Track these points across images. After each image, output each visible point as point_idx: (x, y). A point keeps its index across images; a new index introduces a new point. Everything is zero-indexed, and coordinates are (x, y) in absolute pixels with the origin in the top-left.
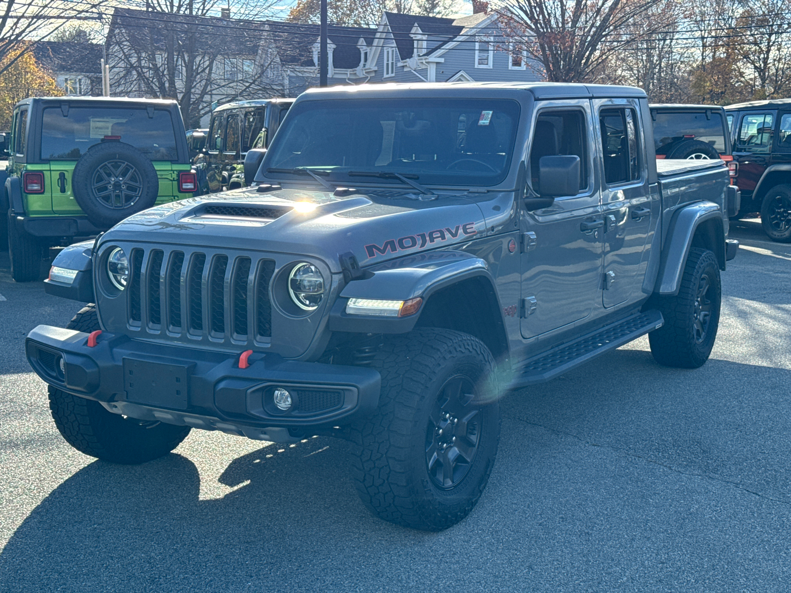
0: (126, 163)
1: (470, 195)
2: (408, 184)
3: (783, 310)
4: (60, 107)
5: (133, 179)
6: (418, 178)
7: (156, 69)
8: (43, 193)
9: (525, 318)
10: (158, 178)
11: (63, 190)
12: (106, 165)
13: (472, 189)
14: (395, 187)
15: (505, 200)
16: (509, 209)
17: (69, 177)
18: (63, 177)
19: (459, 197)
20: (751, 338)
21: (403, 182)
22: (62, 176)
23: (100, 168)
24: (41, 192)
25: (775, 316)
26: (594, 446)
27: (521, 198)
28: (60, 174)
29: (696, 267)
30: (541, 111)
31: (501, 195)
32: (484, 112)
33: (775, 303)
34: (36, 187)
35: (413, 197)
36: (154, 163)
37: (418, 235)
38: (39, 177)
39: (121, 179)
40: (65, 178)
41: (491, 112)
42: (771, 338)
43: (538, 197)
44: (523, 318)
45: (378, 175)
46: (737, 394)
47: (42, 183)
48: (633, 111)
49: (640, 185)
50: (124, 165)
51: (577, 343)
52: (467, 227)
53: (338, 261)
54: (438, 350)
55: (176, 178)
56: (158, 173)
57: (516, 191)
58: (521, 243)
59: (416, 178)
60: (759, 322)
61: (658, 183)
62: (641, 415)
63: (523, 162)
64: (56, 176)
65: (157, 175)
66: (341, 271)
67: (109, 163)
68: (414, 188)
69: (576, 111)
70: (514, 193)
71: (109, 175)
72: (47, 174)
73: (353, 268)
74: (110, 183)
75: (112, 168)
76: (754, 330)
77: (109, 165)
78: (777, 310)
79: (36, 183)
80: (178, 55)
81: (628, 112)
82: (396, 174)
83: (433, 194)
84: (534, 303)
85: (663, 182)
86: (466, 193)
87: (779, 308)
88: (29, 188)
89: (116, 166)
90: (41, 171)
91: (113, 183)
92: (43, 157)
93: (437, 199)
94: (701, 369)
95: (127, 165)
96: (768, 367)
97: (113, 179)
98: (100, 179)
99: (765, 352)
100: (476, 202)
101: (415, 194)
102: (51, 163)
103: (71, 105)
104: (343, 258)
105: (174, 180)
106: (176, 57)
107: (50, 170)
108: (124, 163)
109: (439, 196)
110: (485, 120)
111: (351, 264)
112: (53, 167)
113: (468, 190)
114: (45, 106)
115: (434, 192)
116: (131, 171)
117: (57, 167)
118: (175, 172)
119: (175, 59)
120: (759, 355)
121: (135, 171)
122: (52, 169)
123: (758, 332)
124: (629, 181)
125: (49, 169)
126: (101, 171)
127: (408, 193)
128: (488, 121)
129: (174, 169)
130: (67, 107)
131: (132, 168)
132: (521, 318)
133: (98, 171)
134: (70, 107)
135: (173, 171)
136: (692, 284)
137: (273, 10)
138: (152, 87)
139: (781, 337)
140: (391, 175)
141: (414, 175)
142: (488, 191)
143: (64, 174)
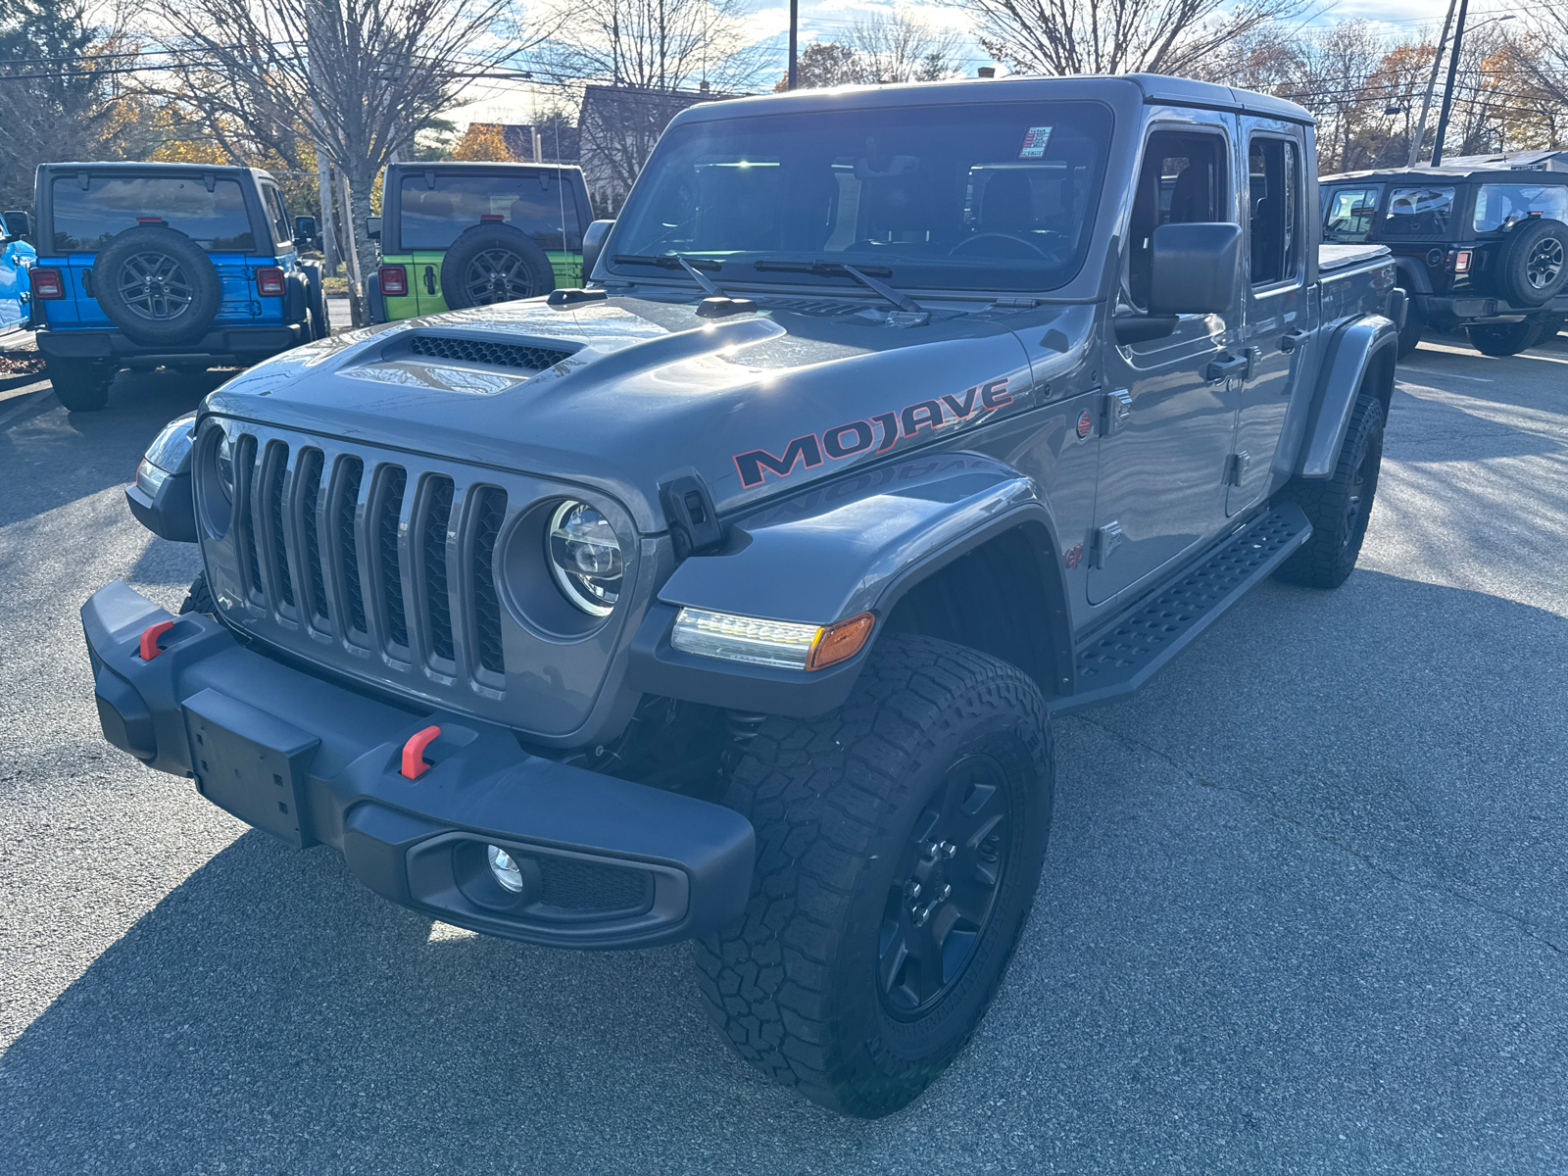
0: (510, 253)
1: (999, 310)
2: (869, 287)
3: (1424, 472)
4: (423, 176)
5: (520, 274)
6: (889, 275)
7: (625, 150)
8: (405, 295)
9: (1098, 568)
10: (554, 275)
11: (432, 291)
12: (482, 255)
13: (1003, 298)
14: (843, 294)
15: (1076, 321)
16: (1082, 341)
17: (437, 271)
18: (430, 274)
19: (975, 315)
20: (1399, 526)
21: (860, 284)
22: (429, 270)
23: (476, 260)
24: (404, 292)
25: (1418, 484)
26: (1205, 785)
27: (1109, 317)
28: (427, 269)
29: (1360, 429)
30: (1154, 128)
31: (1067, 310)
32: (1033, 130)
33: (1408, 459)
34: (396, 287)
35: (876, 315)
36: (547, 253)
37: (876, 419)
38: (400, 273)
39: (504, 275)
40: (433, 275)
41: (1048, 130)
42: (1431, 528)
43: (1142, 316)
44: (1093, 567)
45: (809, 268)
46: (1422, 649)
47: (404, 282)
48: (1294, 146)
49: (1297, 286)
50: (506, 256)
51: (1175, 585)
52: (993, 389)
53: (658, 501)
54: (916, 725)
55: (580, 275)
56: (553, 267)
57: (1099, 301)
58: (1101, 415)
59: (883, 274)
60: (1401, 495)
61: (1318, 283)
62: (1273, 702)
63: (1116, 239)
64: (421, 272)
65: (552, 270)
66: (665, 528)
67: (487, 253)
68: (880, 297)
69: (1213, 135)
70: (1095, 306)
71: (488, 270)
72: (409, 269)
73: (697, 521)
74: (489, 281)
75: (491, 260)
76: (1398, 509)
77: (487, 256)
78: (1415, 473)
79: (396, 281)
80: (649, 136)
81: (1287, 147)
82: (846, 267)
83: (919, 310)
84: (1117, 536)
85: (1323, 281)
86: (988, 307)
87: (1417, 469)
88: (387, 288)
89: (497, 257)
90: (402, 265)
91: (493, 280)
92: (403, 245)
93: (926, 323)
94: (1343, 590)
95: (511, 256)
96: (1452, 589)
97: (493, 275)
98: (476, 275)
99: (1433, 554)
100: (1012, 329)
101: (880, 309)
102: (415, 253)
103: (439, 173)
104: (671, 494)
105: (577, 277)
106: (646, 138)
107: (414, 264)
108: (507, 253)
109: (930, 313)
110: (1035, 146)
111: (691, 511)
112: (417, 260)
113: (995, 301)
114: (403, 174)
115: (923, 305)
116: (517, 264)
117: (423, 259)
118: (579, 266)
119: (646, 141)
120: (1425, 562)
121: (522, 264)
122: (416, 261)
123: (1405, 515)
124: (1280, 280)
125: (411, 261)
126: (477, 264)
127: (866, 308)
128: (1042, 149)
129: (577, 261)
130: (433, 175)
131: (518, 260)
132: (1089, 567)
133: (473, 264)
134: (437, 176)
135: (576, 264)
136: (1352, 457)
137: (752, 80)
138: (620, 171)
139: (1444, 524)
140: (835, 269)
141: (881, 268)
142: (1038, 303)
143: (432, 269)
